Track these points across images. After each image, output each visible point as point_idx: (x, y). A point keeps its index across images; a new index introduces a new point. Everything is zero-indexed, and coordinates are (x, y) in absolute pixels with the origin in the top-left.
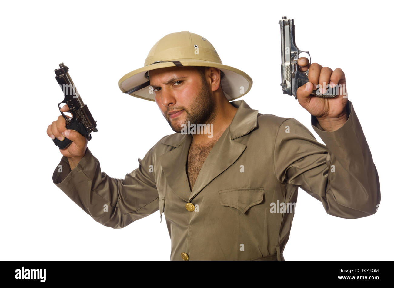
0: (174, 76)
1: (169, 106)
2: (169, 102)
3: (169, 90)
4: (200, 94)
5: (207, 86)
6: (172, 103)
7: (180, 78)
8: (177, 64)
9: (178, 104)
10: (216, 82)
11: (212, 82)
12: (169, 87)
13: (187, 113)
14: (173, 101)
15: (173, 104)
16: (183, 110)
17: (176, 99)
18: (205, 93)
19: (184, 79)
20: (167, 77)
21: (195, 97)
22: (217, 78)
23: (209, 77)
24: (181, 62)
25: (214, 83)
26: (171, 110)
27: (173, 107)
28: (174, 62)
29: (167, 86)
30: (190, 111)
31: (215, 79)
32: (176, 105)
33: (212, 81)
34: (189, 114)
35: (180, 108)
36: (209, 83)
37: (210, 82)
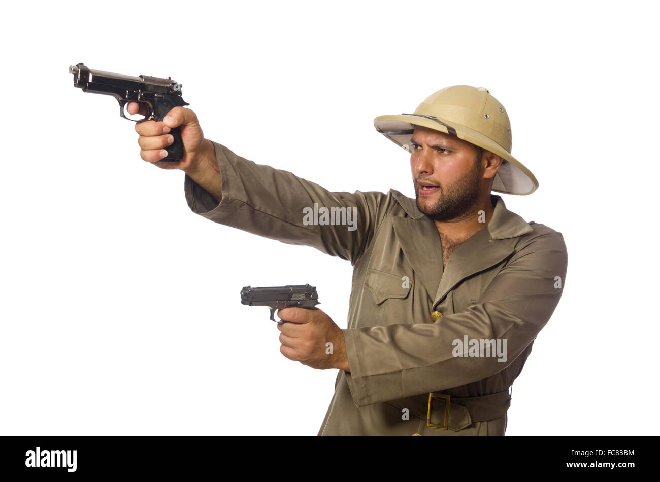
0: (444, 143)
1: (423, 174)
2: (424, 169)
3: (431, 155)
4: (466, 176)
5: (479, 169)
6: (427, 172)
7: (450, 148)
8: (451, 131)
9: (435, 177)
10: (493, 168)
11: (487, 167)
12: (432, 151)
13: (442, 192)
14: (429, 170)
15: (428, 174)
16: (438, 186)
17: (434, 169)
18: (473, 177)
19: (454, 150)
20: (433, 140)
21: (458, 178)
22: (496, 164)
23: (487, 158)
24: (457, 131)
25: (489, 168)
26: (423, 179)
27: (428, 177)
28: (449, 128)
29: (430, 149)
30: (445, 193)
31: (493, 164)
32: (431, 176)
33: (489, 165)
34: (443, 196)
35: (435, 182)
36: (484, 166)
37: (486, 166)
